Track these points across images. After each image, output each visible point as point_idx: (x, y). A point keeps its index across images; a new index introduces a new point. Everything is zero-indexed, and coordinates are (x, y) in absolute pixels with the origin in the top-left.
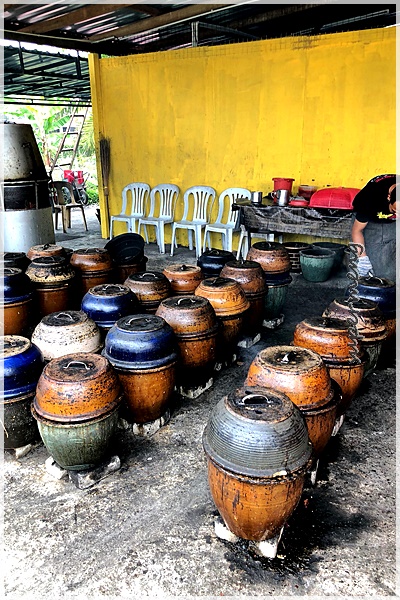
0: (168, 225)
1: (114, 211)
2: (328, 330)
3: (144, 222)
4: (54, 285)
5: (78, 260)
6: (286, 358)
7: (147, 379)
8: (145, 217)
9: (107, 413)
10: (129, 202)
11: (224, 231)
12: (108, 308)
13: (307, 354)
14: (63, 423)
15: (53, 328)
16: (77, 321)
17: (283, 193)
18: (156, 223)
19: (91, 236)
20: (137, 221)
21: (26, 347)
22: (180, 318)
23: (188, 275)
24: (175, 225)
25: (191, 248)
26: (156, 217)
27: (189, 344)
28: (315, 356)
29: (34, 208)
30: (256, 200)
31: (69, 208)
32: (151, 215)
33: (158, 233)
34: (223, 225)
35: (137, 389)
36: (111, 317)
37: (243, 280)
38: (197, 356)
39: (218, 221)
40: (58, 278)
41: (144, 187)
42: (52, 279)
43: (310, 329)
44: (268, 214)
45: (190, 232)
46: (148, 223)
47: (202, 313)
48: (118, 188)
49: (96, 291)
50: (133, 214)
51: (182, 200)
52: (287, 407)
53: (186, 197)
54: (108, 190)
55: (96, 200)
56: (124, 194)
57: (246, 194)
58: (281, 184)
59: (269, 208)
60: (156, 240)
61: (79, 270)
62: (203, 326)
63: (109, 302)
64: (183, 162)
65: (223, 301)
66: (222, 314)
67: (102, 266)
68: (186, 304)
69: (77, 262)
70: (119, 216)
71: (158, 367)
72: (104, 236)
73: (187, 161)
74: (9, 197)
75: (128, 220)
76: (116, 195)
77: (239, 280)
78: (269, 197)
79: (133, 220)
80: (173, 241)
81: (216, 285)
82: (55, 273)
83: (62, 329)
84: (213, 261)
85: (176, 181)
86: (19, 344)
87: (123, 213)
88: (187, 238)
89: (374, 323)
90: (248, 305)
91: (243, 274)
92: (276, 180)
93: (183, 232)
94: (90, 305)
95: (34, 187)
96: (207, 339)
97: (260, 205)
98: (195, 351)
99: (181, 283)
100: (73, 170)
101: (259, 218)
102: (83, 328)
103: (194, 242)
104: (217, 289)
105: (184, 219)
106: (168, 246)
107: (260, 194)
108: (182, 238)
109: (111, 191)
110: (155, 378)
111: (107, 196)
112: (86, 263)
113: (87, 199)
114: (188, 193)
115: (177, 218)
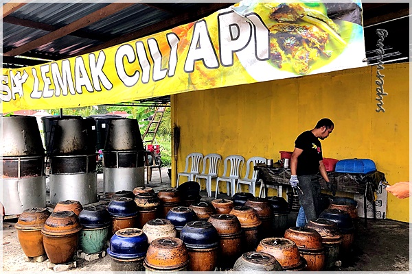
0: (214, 179)
1: (180, 170)
2: (302, 232)
3: (199, 177)
4: (149, 209)
5: (162, 196)
6: (275, 242)
7: (202, 255)
8: (199, 174)
9: (182, 267)
10: (190, 165)
11: (250, 183)
12: (180, 219)
13: (287, 241)
14: (160, 270)
15: (153, 226)
16: (165, 223)
17: (286, 160)
18: (206, 177)
19: (164, 186)
20: (194, 176)
21: (141, 233)
22: (221, 225)
23: (226, 205)
24: (218, 179)
25: (228, 195)
26: (207, 174)
27: (225, 241)
28: (292, 242)
29: (135, 167)
30: (269, 164)
31: (151, 168)
32: (203, 173)
33: (207, 184)
34: (249, 180)
35: (197, 261)
36: (182, 224)
37: (258, 209)
38: (230, 248)
39: (246, 177)
40: (151, 205)
41: (200, 155)
42: (148, 205)
43: (292, 232)
44: (277, 173)
45: (228, 184)
46: (201, 177)
47: (233, 223)
48: (183, 156)
49: (174, 209)
50: (192, 172)
51: (223, 164)
52: (272, 260)
53: (225, 162)
54: (177, 157)
55: (167, 164)
56: (187, 159)
57: (264, 161)
58: (285, 155)
59: (277, 169)
60: (206, 189)
61: (162, 201)
62: (233, 230)
63: (181, 215)
64: (224, 141)
65: (245, 219)
66: (245, 227)
67: (175, 200)
68: (224, 217)
69: (161, 197)
70: (183, 173)
71: (208, 248)
72: (173, 186)
73: (226, 140)
74: (122, 160)
75: (189, 175)
76: (182, 160)
77: (255, 209)
78: (278, 163)
79: (192, 175)
80: (216, 190)
81: (241, 210)
82: (150, 202)
83: (158, 227)
84: (241, 199)
85: (219, 152)
86: (137, 232)
87: (186, 171)
88: (226, 188)
89: (332, 233)
90: (261, 222)
91: (259, 205)
92: (282, 152)
93: (223, 184)
94: (172, 217)
95: (136, 155)
96: (235, 238)
97: (272, 167)
98: (228, 244)
99: (221, 210)
100: (153, 145)
101: (271, 175)
102: (168, 227)
103: (230, 190)
104: (242, 212)
105: (224, 175)
106: (213, 193)
107: (272, 161)
108: (223, 188)
109: (179, 158)
110: (206, 255)
111: (176, 160)
112: (166, 197)
113: (162, 163)
114: (227, 159)
115: (220, 174)
